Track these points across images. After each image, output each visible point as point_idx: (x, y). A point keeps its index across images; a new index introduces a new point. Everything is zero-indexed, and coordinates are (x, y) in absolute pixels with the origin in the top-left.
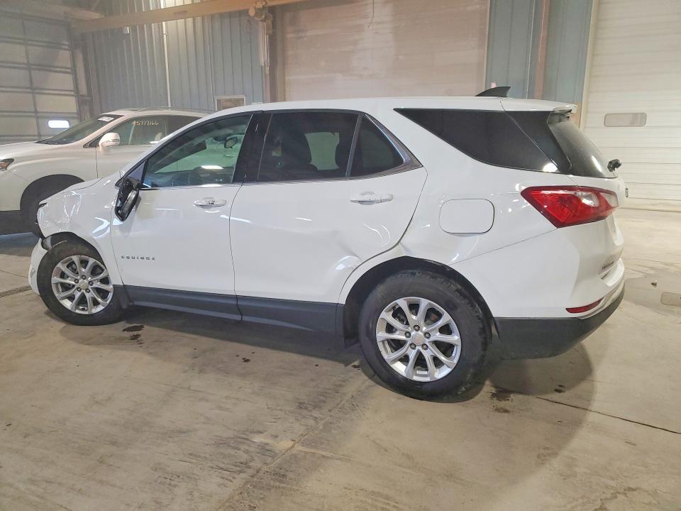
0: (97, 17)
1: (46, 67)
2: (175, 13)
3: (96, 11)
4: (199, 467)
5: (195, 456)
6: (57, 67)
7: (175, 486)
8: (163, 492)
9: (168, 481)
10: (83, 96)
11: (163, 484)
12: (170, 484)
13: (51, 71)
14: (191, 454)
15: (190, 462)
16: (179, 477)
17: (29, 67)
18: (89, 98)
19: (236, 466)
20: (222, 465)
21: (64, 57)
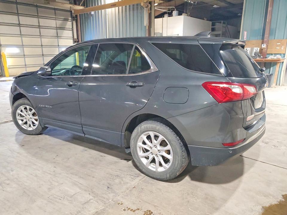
0: (82, 8)
1: (62, 28)
2: (111, 5)
3: (82, 5)
4: (123, 174)
5: (121, 170)
6: (66, 28)
7: (115, 179)
8: (111, 181)
9: (112, 178)
10: (75, 39)
11: (111, 178)
12: (113, 179)
13: (64, 30)
14: (120, 170)
15: (120, 172)
16: (116, 176)
17: (57, 28)
18: (78, 40)
19: (136, 175)
20: (131, 174)
21: (69, 24)
